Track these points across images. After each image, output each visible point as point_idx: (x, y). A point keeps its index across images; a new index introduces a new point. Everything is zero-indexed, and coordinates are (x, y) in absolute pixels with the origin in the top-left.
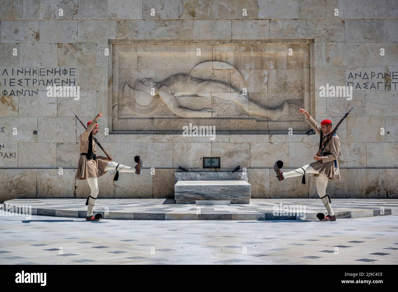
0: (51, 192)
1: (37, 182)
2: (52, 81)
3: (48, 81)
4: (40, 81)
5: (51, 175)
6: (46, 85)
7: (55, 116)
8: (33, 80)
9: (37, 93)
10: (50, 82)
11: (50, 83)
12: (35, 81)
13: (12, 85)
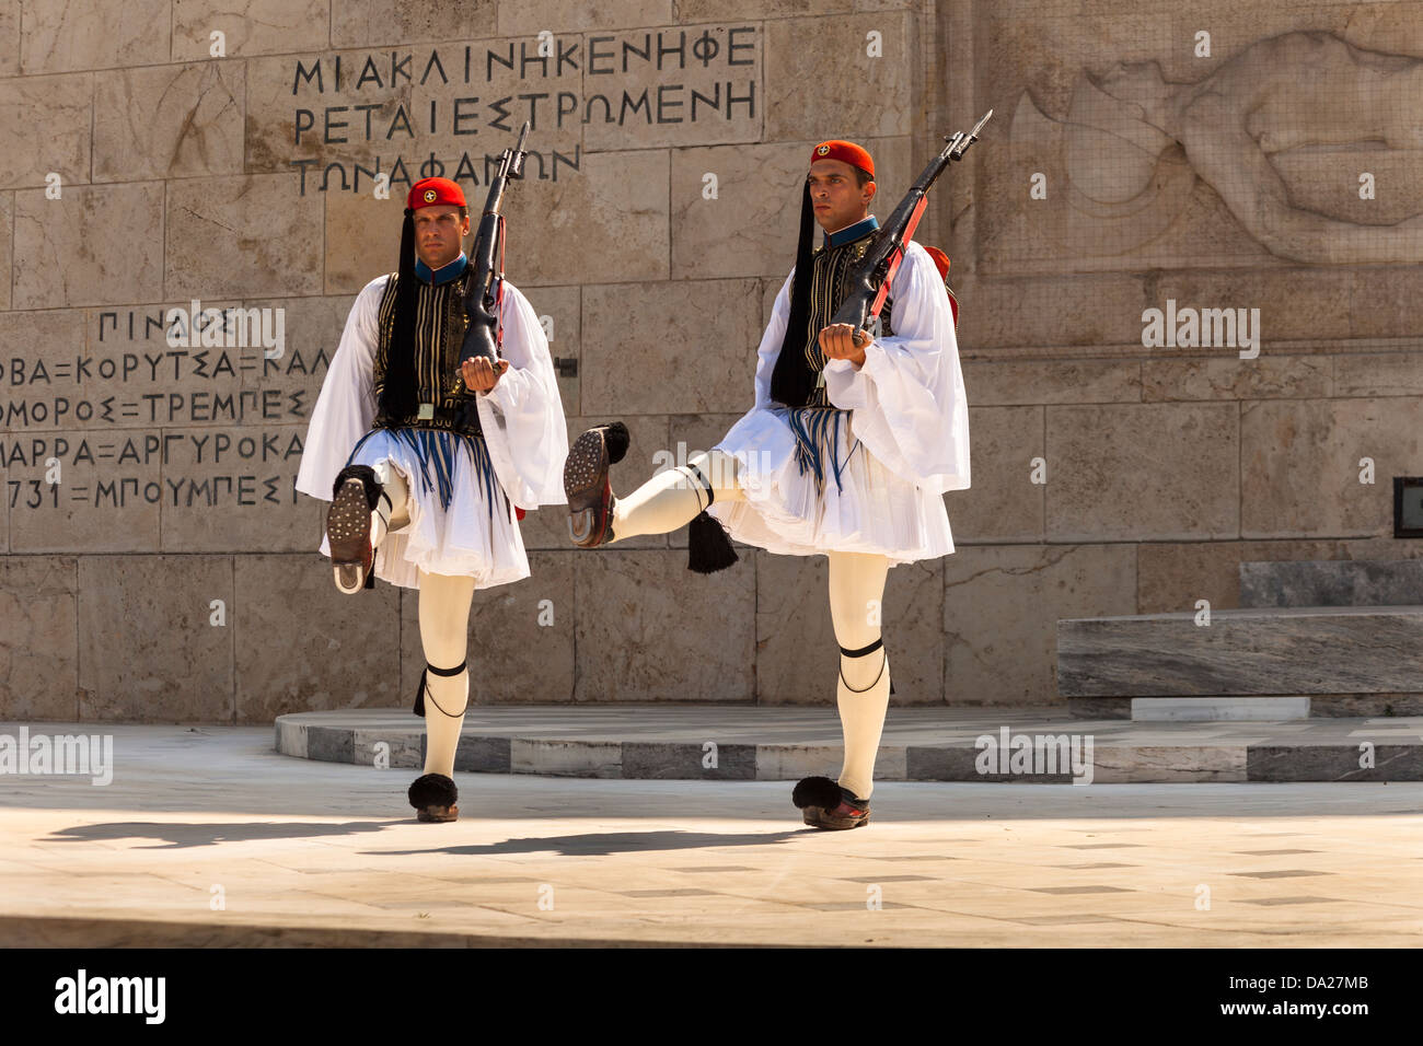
0: (642, 672)
1: (579, 617)
2: (644, 97)
3: (626, 98)
4: (591, 101)
5: (639, 582)
6: (618, 119)
7: (660, 277)
8: (560, 96)
9: (576, 166)
10: (635, 102)
11: (636, 109)
12: (567, 103)
13: (463, 132)
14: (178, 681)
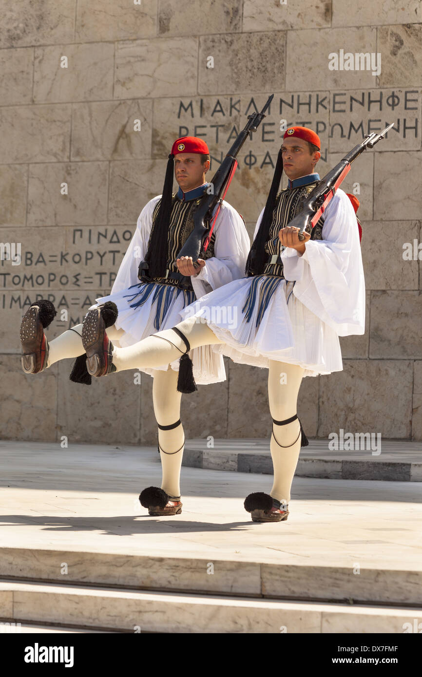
0: (353, 423)
1: (321, 393)
2: (361, 125)
3: (352, 125)
4: (333, 126)
5: (353, 376)
6: (347, 136)
7: (368, 219)
8: (318, 123)
9: (325, 160)
10: (356, 127)
11: (356, 131)
12: (321, 127)
13: (267, 141)
14: (111, 422)
